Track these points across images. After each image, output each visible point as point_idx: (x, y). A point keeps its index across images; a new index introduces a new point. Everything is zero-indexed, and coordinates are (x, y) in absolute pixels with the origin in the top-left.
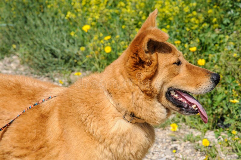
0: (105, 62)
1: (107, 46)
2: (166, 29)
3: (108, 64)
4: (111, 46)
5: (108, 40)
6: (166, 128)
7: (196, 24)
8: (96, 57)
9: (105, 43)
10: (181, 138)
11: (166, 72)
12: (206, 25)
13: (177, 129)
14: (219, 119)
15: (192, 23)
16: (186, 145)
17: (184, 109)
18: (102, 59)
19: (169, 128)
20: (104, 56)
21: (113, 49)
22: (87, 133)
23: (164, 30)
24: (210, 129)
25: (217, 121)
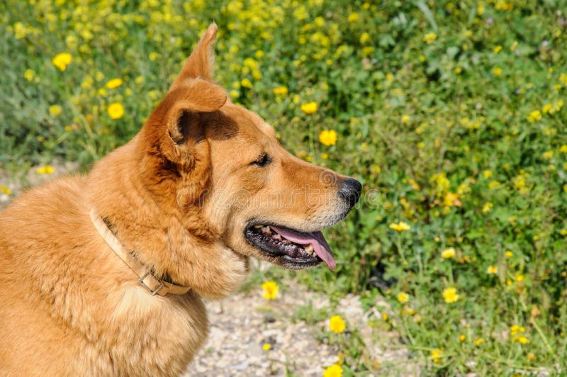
0: (112, 140)
1: (115, 102)
2: (255, 59)
3: (117, 146)
4: (124, 101)
5: (117, 88)
6: (253, 292)
7: (322, 47)
8: (89, 130)
9: (109, 96)
10: (285, 315)
11: (235, 183)
12: (346, 50)
13: (276, 293)
14: (374, 269)
15: (314, 44)
16: (298, 331)
17: (288, 258)
18: (104, 135)
19: (259, 292)
20: (109, 127)
21: (129, 109)
22: (53, 319)
23: (250, 62)
24: (354, 290)
25: (368, 272)
